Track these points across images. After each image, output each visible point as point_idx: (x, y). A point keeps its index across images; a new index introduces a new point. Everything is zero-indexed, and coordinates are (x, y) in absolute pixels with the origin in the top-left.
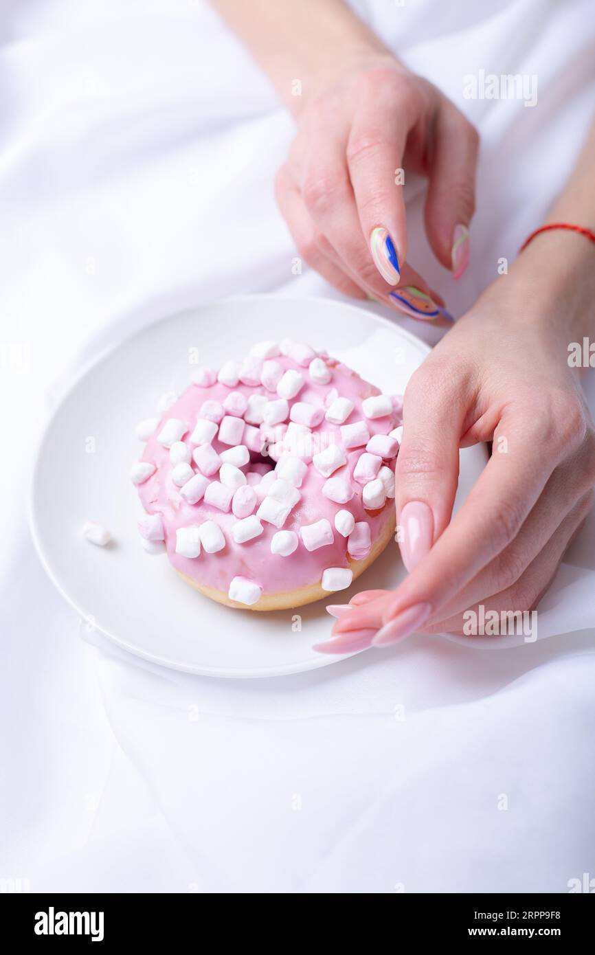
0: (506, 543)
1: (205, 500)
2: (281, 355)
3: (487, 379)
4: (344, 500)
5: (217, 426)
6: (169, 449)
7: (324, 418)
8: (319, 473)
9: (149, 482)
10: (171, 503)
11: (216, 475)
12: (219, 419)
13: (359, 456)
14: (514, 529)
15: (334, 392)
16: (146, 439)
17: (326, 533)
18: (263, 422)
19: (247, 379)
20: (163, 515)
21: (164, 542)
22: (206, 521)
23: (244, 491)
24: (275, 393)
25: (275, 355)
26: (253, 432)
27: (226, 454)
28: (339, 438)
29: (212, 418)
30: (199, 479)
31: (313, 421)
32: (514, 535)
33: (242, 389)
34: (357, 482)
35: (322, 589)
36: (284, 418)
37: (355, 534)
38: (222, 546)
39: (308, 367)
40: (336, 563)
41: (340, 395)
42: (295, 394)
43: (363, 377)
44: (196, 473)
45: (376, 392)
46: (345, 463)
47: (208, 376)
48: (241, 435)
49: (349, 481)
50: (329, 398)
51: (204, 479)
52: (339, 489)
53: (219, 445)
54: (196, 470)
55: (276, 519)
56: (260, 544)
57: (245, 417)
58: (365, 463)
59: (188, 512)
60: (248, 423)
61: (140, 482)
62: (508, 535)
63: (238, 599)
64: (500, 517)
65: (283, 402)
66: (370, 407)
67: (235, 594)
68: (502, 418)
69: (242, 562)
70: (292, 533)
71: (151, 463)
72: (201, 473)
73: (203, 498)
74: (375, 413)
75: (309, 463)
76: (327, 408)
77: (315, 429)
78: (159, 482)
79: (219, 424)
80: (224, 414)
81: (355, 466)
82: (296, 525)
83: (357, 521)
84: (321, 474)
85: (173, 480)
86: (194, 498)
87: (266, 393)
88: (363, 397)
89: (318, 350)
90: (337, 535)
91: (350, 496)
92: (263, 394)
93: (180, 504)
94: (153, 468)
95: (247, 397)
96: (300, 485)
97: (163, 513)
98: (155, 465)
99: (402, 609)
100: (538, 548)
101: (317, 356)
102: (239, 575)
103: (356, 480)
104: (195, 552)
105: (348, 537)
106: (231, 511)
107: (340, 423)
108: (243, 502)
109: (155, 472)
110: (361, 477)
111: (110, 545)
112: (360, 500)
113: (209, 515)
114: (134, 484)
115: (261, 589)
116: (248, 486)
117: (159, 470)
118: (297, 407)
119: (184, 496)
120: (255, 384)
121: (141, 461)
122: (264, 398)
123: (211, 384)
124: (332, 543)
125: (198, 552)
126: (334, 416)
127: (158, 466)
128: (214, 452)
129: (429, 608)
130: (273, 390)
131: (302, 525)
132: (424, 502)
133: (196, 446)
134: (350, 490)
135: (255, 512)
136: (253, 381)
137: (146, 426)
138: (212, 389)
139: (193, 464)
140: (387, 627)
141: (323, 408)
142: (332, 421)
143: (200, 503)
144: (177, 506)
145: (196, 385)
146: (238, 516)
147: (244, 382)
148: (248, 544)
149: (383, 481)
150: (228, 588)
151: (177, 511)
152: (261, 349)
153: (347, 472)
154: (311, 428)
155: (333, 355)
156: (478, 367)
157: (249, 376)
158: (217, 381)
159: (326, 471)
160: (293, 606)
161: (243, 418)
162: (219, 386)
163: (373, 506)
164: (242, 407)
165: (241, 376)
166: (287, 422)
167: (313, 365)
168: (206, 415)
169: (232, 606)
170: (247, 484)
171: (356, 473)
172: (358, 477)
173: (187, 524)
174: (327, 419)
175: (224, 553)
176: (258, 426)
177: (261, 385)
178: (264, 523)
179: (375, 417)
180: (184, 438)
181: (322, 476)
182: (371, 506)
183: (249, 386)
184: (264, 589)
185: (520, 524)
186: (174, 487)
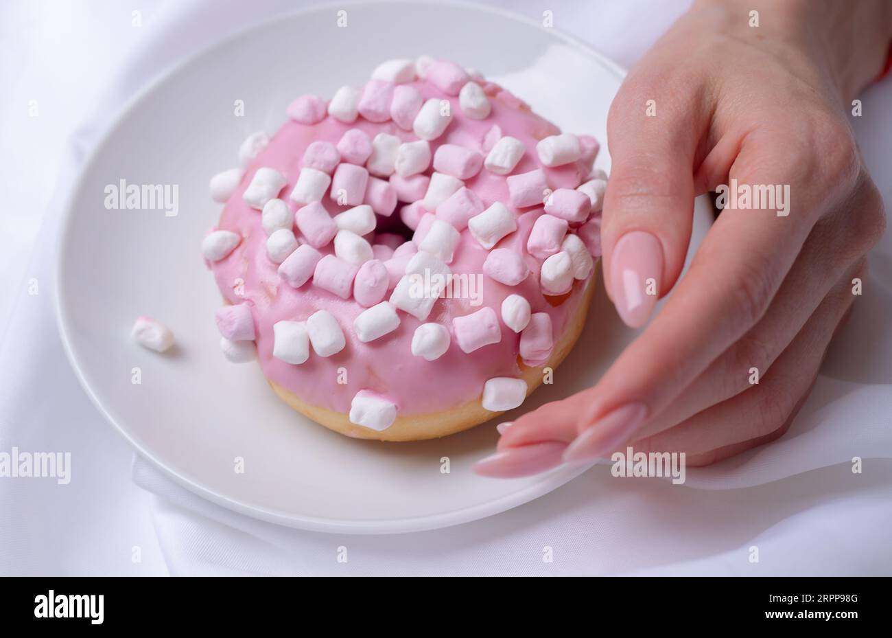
0: (748, 325)
1: (314, 282)
2: (417, 79)
3: (724, 95)
4: (515, 280)
5: (328, 178)
6: (260, 211)
7: (483, 166)
8: (478, 243)
9: (231, 259)
10: (264, 287)
11: (328, 247)
12: (332, 168)
13: (535, 219)
14: (762, 304)
15: (496, 130)
16: (223, 199)
17: (491, 327)
18: (394, 172)
19: (369, 111)
20: (254, 304)
21: (255, 343)
22: (318, 310)
23: (371, 267)
24: (411, 131)
25: (407, 78)
26: (379, 187)
27: (344, 218)
28: (505, 195)
29: (322, 166)
30: (305, 251)
31: (466, 169)
32: (761, 314)
33: (363, 125)
34: (532, 255)
35: (483, 409)
36: (424, 167)
37: (531, 330)
38: (342, 346)
39: (457, 96)
40: (502, 371)
41: (504, 134)
42: (439, 133)
43: (537, 110)
44: (300, 244)
45: (554, 131)
46: (514, 228)
47: (313, 107)
48: (364, 189)
49: (522, 254)
50: (489, 137)
51: (314, 252)
52: (506, 263)
53: (330, 205)
54: (301, 240)
55: (417, 307)
56: (394, 344)
57: (369, 165)
58: (543, 230)
59: (290, 299)
60: (372, 175)
61: (218, 258)
62: (754, 311)
63: (362, 422)
64: (744, 287)
65: (423, 144)
66: (547, 150)
67: (360, 415)
68: (743, 150)
69: (370, 369)
70: (443, 327)
71: (232, 231)
72: (308, 243)
73: (311, 278)
74: (556, 158)
75: (464, 229)
76: (488, 151)
77: (470, 182)
78: (245, 258)
79: (332, 175)
80: (339, 161)
81: (530, 233)
82: (446, 317)
83: (534, 311)
84: (481, 245)
85: (267, 254)
86: (297, 279)
87: (398, 131)
88: (539, 138)
89: (470, 71)
90: (505, 330)
91: (523, 274)
92: (392, 133)
93: (278, 288)
94: (237, 238)
95: (372, 138)
96: (451, 260)
97: (251, 301)
98: (240, 233)
99: (606, 411)
100: (790, 335)
101: (468, 79)
102: (365, 389)
103: (530, 253)
104: (301, 355)
105: (520, 333)
106: (351, 297)
107: (505, 172)
108: (370, 282)
109: (240, 244)
110: (538, 249)
111: (173, 351)
112: (536, 280)
113: (320, 302)
114: (208, 263)
115: (397, 408)
116: (377, 260)
117: (246, 240)
118: (443, 152)
119: (284, 276)
120: (382, 120)
121: (220, 228)
122: (394, 138)
123: (318, 118)
124: (498, 341)
125: (306, 355)
126: (497, 162)
127: (245, 235)
128: (327, 215)
129: (643, 411)
130: (408, 129)
131: (454, 316)
132: (651, 233)
133: (299, 206)
134: (523, 266)
135: (387, 296)
136: (377, 114)
137: (226, 179)
138: (318, 127)
139: (296, 231)
140: (585, 436)
141: (481, 152)
142: (494, 171)
143: (307, 285)
144: (273, 290)
145: (295, 121)
146: (363, 304)
147: (366, 116)
148: (379, 343)
149: (571, 254)
150: (349, 407)
151: (274, 298)
152: (388, 70)
153: (517, 241)
154: (463, 180)
155: (492, 79)
156: (714, 78)
157: (373, 107)
158: (327, 115)
159: (487, 240)
160: (440, 434)
161: (365, 166)
162: (330, 121)
163: (557, 290)
164: (364, 150)
165: (361, 105)
166: (428, 172)
167: (465, 93)
168: (313, 161)
169: (354, 434)
170: (374, 258)
171: (531, 243)
172: (535, 249)
173: (289, 316)
174: (487, 168)
175: (342, 356)
176: (386, 179)
177: (390, 121)
178: (401, 313)
179: (557, 164)
180: (282, 194)
181: (483, 247)
182: (552, 291)
183: (371, 122)
184: (401, 407)
185: (770, 298)
186: (269, 263)
